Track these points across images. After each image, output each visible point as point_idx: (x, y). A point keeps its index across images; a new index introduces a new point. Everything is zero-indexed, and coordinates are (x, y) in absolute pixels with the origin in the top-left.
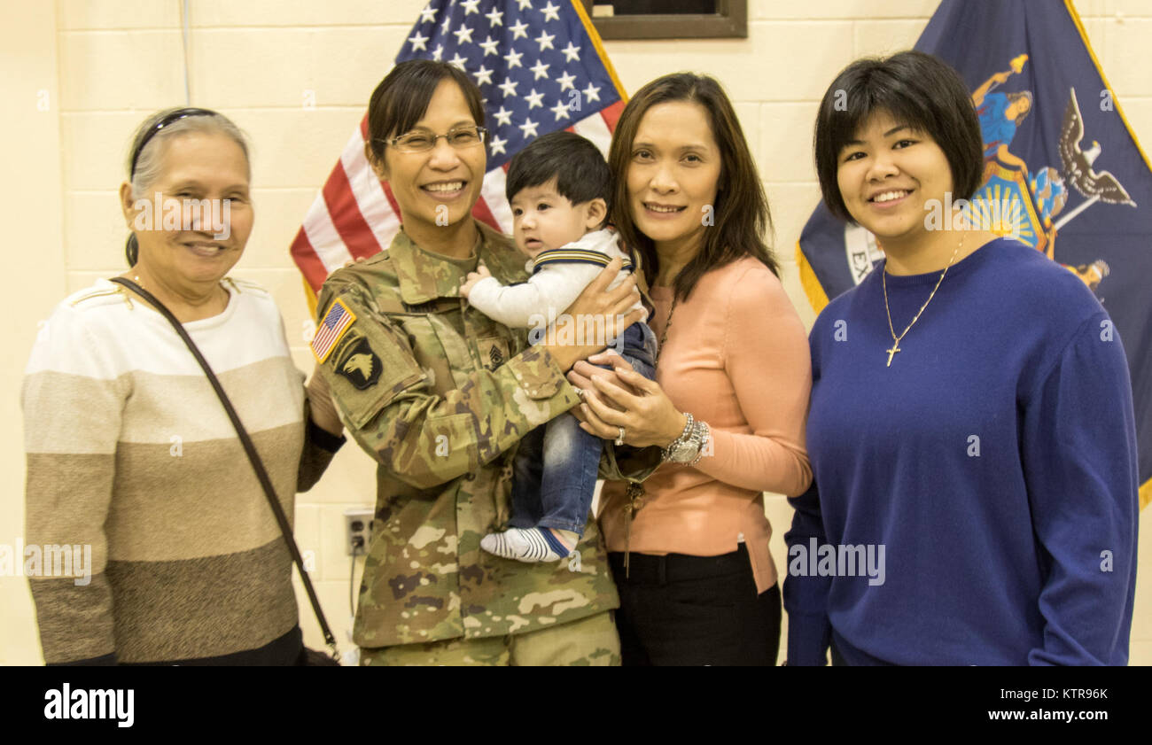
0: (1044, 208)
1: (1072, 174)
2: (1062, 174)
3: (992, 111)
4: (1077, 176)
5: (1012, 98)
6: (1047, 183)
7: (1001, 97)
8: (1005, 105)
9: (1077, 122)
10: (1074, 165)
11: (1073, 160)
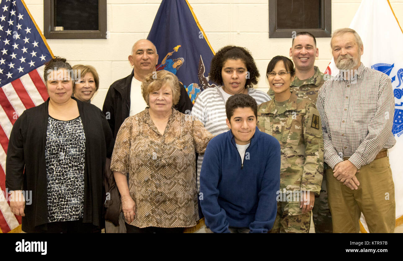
0: (192, 97)
1: (203, 85)
2: (199, 85)
3: (168, 66)
4: (204, 85)
5: (174, 61)
6: (193, 88)
7: (171, 60)
8: (172, 63)
9: (203, 66)
10: (203, 82)
11: (203, 80)
